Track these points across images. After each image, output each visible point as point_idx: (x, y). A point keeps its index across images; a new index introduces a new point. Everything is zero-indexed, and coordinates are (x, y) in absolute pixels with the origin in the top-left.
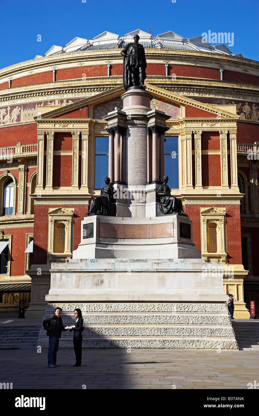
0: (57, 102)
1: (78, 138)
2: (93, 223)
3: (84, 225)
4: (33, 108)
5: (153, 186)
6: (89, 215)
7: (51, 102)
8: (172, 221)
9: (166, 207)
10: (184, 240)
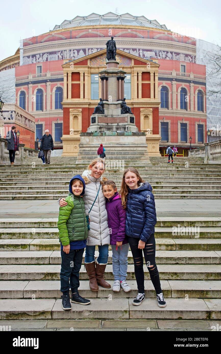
0: (68, 51)
1: (83, 75)
2: (95, 117)
3: (92, 118)
4: (55, 54)
5: (120, 102)
6: (94, 114)
7: (65, 51)
8: (127, 116)
9: (124, 111)
10: (131, 124)
